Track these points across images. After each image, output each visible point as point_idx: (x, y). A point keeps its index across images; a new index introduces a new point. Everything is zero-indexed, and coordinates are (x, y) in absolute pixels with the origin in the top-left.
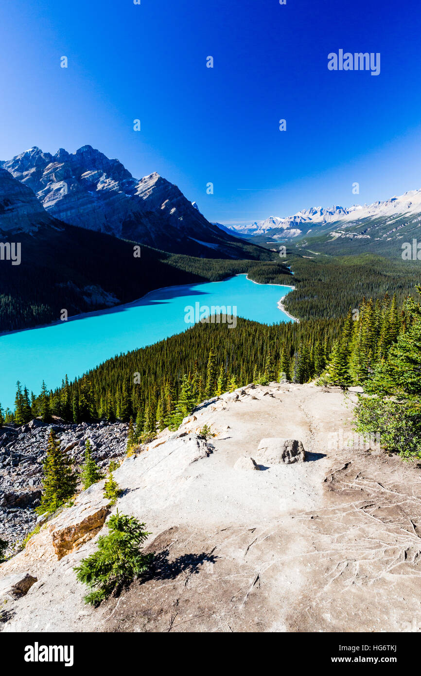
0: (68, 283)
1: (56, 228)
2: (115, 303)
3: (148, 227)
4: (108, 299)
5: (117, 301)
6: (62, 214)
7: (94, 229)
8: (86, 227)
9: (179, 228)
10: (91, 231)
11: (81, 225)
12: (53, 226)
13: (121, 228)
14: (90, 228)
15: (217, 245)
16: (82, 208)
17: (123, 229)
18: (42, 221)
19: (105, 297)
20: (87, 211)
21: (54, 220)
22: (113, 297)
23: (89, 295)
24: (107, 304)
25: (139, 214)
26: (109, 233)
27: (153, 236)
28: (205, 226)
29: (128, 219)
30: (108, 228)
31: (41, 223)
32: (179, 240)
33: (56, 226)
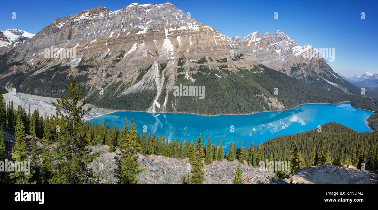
0: (262, 95)
1: (260, 68)
2: (282, 108)
3: (303, 71)
4: (279, 106)
5: (284, 107)
6: (264, 62)
7: (278, 70)
8: (274, 69)
9: (318, 73)
10: (276, 71)
11: (272, 68)
12: (259, 67)
13: (290, 71)
14: (275, 70)
15: (337, 84)
16: (273, 59)
17: (291, 72)
18: (255, 64)
19: (278, 105)
20: (275, 61)
21: (260, 65)
22: (282, 105)
23: (271, 102)
24: (278, 108)
25: (300, 64)
26: (284, 73)
27: (305, 76)
28: (331, 74)
29: (294, 67)
30: (284, 70)
31: (255, 66)
32: (318, 80)
33: (261, 67)
